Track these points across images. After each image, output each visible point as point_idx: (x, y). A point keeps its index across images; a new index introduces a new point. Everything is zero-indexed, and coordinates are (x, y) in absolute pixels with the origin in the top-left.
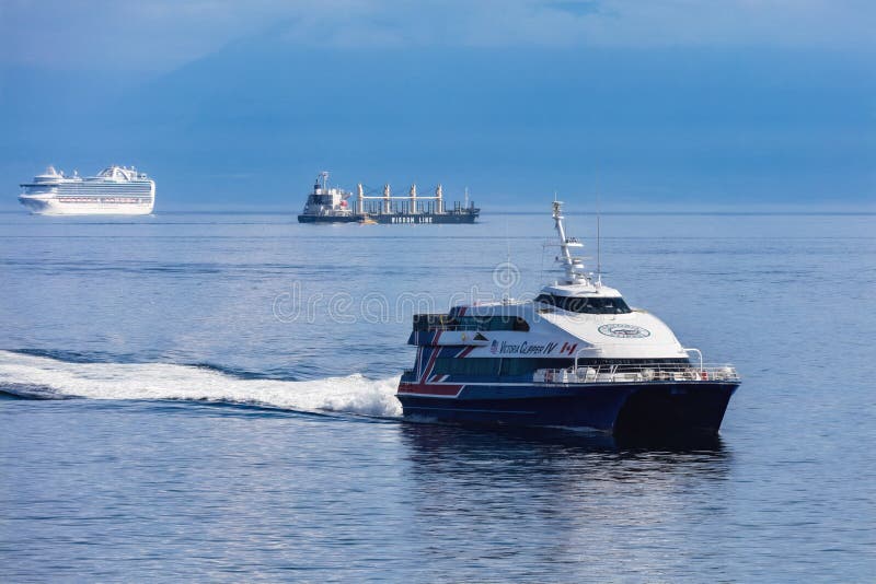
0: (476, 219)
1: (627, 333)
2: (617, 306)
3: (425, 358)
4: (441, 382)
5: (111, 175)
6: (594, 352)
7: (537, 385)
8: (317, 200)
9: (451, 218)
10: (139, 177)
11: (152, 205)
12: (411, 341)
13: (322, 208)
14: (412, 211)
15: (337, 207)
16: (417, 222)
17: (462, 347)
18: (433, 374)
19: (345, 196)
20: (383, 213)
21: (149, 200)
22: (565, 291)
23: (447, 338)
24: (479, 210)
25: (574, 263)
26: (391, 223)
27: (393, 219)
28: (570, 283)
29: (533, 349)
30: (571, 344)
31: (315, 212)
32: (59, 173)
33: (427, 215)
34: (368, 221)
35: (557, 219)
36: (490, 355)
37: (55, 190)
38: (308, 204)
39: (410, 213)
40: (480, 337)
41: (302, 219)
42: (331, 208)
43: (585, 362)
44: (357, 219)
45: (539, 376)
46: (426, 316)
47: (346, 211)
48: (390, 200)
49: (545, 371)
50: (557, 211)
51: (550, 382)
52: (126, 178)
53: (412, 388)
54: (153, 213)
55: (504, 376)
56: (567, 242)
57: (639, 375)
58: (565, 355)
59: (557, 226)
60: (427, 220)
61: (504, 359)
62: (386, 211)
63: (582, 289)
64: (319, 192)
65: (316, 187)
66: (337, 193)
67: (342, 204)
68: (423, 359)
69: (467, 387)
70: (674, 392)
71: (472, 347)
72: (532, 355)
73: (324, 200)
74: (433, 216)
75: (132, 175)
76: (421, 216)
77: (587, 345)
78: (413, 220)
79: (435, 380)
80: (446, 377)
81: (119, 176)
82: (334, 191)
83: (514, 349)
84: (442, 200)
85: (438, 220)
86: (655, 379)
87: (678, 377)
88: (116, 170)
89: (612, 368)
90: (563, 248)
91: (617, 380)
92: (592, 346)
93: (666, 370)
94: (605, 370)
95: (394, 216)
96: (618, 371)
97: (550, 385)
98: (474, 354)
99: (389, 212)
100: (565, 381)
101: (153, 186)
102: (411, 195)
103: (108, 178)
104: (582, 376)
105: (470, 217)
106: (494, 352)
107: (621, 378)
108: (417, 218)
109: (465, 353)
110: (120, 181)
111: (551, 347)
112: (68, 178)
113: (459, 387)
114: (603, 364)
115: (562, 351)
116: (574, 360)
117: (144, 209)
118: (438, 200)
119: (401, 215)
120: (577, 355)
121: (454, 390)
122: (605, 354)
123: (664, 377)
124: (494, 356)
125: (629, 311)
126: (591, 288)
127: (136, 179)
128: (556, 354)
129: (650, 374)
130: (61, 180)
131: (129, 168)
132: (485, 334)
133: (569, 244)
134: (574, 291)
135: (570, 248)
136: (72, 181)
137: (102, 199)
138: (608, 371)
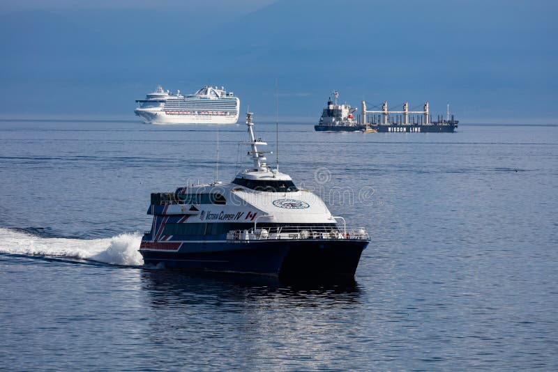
0: (455, 129)
1: (293, 205)
2: (287, 186)
3: (158, 224)
4: (167, 241)
5: (206, 93)
6: (268, 218)
7: (229, 242)
8: (329, 113)
9: (435, 128)
10: (227, 95)
11: (237, 117)
12: (149, 213)
13: (334, 120)
14: (405, 123)
15: (345, 119)
16: (408, 131)
17: (182, 215)
18: (162, 235)
19: (352, 111)
20: (382, 124)
21: (235, 113)
22: (252, 176)
23: (172, 209)
24: (457, 122)
25: (260, 156)
26: (388, 132)
27: (390, 129)
28: (256, 170)
29: (227, 216)
30: (253, 213)
31: (328, 122)
32: (165, 91)
33: (416, 126)
34: (369, 130)
35: (249, 125)
36: (200, 221)
37: (162, 104)
38: (322, 117)
39: (403, 124)
40: (193, 209)
41: (317, 128)
42: (340, 119)
43: (261, 225)
44: (360, 128)
45: (230, 235)
46: (159, 194)
47: (352, 122)
48: (388, 114)
49: (234, 232)
50: (249, 120)
51: (237, 239)
52: (217, 96)
53: (149, 245)
54: (237, 123)
55: (208, 235)
56: (255, 141)
57: (299, 234)
58: (249, 220)
59: (249, 130)
60: (416, 129)
61: (208, 224)
62: (384, 122)
63: (264, 174)
64: (331, 107)
65: (329, 103)
66: (346, 108)
67: (349, 117)
68: (156, 225)
69: (184, 243)
70: (322, 247)
71: (188, 216)
72: (226, 221)
73: (335, 113)
74: (422, 126)
75: (222, 94)
76: (412, 126)
77: (264, 213)
78: (405, 129)
79: (164, 239)
80: (171, 237)
81: (211, 95)
82: (343, 107)
83: (215, 216)
84: (429, 114)
85: (425, 129)
86: (310, 237)
87: (326, 236)
88: (209, 89)
89: (278, 229)
90: (253, 145)
91: (281, 238)
92: (267, 214)
93: (317, 231)
94: (273, 231)
95: (390, 126)
96: (282, 232)
97: (237, 242)
98: (189, 220)
99: (386, 123)
100: (247, 238)
101: (238, 102)
102: (405, 110)
103: (203, 96)
104: (258, 235)
105: (451, 127)
106: (202, 218)
107: (286, 236)
108: (408, 128)
109: (184, 220)
110: (213, 98)
111: (239, 215)
112: (172, 95)
113: (180, 244)
114: (272, 227)
115: (246, 218)
116: (254, 224)
117: (231, 120)
118: (425, 114)
119: (395, 125)
120: (256, 221)
121: (175, 246)
122: (275, 220)
123: (315, 236)
124: (203, 222)
125: (297, 191)
126: (270, 174)
127: (225, 96)
128: (242, 220)
129: (306, 234)
130: (167, 97)
131: (220, 88)
132: (197, 206)
133: (257, 143)
134: (258, 176)
135: (257, 145)
136: (176, 98)
137: (199, 112)
138: (276, 232)
